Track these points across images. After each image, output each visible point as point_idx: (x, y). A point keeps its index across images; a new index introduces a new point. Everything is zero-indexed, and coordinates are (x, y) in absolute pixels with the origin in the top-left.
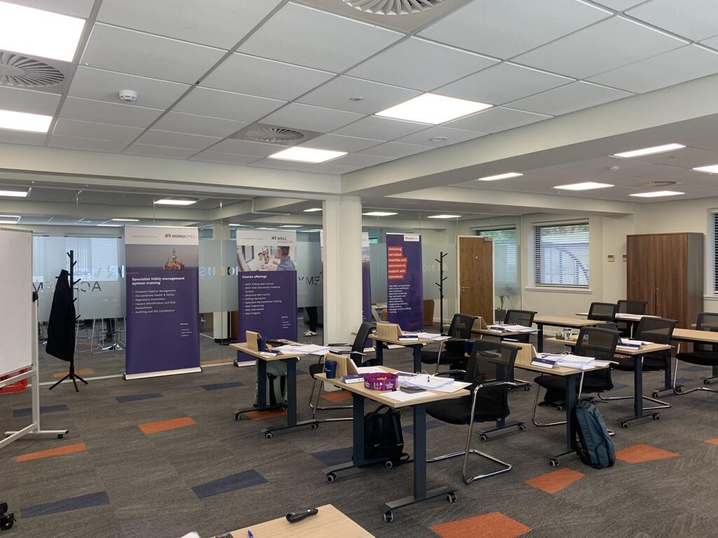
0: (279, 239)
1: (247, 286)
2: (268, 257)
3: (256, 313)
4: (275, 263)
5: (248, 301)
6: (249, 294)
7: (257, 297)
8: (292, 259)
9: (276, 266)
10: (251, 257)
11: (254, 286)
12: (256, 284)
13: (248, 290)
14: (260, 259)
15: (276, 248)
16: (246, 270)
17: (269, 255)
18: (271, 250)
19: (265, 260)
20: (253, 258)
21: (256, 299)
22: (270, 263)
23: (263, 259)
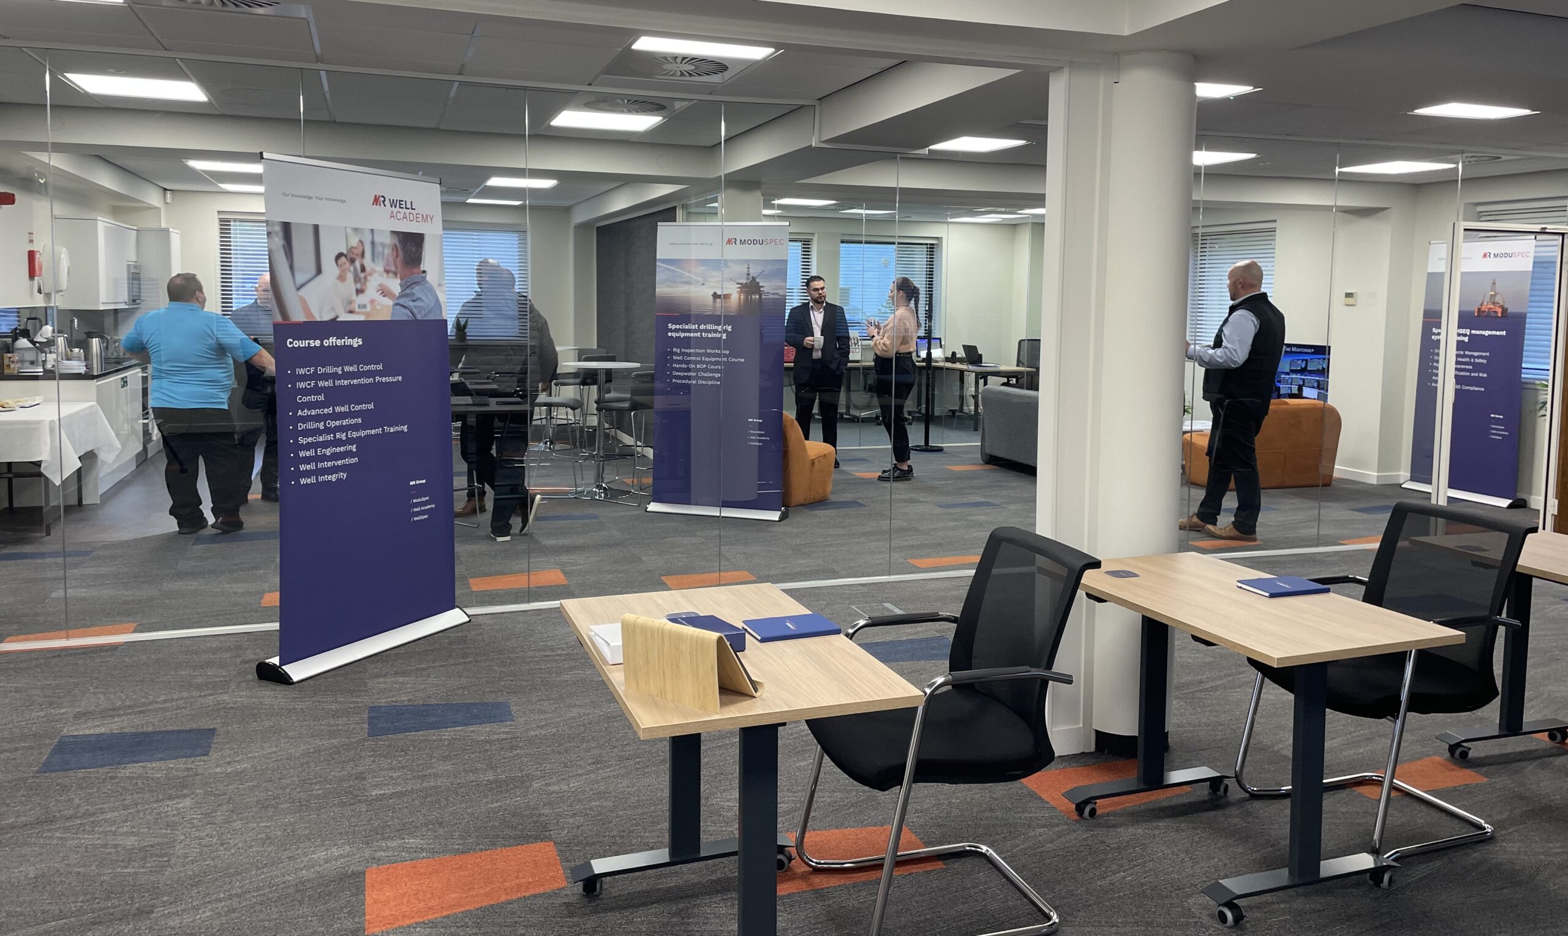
0: (393, 204)
1: (304, 378)
2: (363, 269)
3: (333, 478)
4: (384, 292)
5: (307, 433)
6: (310, 405)
7: (335, 416)
8: (431, 278)
9: (389, 302)
10: (313, 271)
11: (326, 377)
12: (330, 370)
13: (306, 392)
14: (342, 278)
15: (388, 240)
16: (298, 316)
17: (367, 261)
18: (373, 243)
19: (357, 279)
20: (319, 271)
21: (333, 424)
22: (371, 292)
23: (350, 276)
